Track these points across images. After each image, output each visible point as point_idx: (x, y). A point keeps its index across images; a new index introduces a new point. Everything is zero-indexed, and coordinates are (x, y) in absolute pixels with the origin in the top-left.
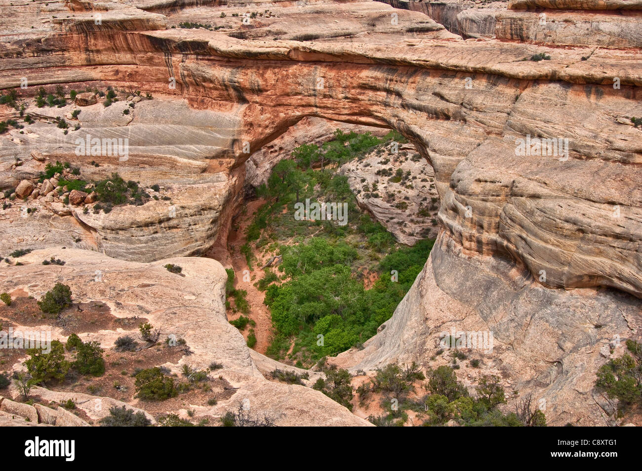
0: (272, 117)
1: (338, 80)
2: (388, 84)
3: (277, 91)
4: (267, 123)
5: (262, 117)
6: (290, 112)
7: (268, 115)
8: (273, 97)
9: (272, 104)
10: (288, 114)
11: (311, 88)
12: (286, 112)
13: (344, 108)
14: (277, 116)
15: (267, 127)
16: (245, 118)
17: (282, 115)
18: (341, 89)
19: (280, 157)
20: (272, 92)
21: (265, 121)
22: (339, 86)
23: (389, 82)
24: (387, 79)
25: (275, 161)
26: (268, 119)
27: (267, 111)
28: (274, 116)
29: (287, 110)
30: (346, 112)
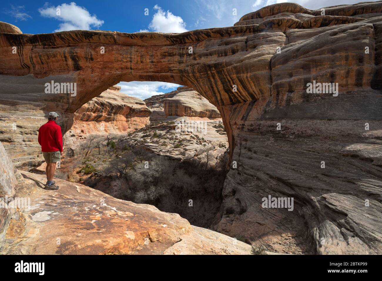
0: (100, 75)
1: (147, 52)
2: (181, 51)
3: (105, 58)
4: (96, 79)
5: (92, 75)
6: (113, 72)
7: (97, 74)
8: (101, 62)
9: (100, 67)
10: (111, 73)
11: (129, 56)
12: (110, 72)
13: (150, 68)
14: (104, 74)
15: (95, 81)
16: (79, 76)
17: (107, 74)
18: (149, 57)
19: (85, 142)
20: (100, 60)
21: (94, 77)
22: (148, 55)
23: (182, 50)
24: (180, 49)
25: (82, 142)
26: (97, 76)
27: (96, 71)
28: (101, 74)
29: (111, 70)
30: (152, 70)
